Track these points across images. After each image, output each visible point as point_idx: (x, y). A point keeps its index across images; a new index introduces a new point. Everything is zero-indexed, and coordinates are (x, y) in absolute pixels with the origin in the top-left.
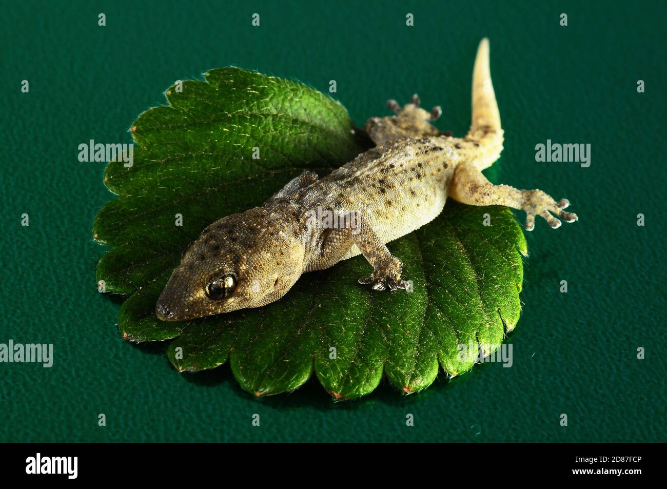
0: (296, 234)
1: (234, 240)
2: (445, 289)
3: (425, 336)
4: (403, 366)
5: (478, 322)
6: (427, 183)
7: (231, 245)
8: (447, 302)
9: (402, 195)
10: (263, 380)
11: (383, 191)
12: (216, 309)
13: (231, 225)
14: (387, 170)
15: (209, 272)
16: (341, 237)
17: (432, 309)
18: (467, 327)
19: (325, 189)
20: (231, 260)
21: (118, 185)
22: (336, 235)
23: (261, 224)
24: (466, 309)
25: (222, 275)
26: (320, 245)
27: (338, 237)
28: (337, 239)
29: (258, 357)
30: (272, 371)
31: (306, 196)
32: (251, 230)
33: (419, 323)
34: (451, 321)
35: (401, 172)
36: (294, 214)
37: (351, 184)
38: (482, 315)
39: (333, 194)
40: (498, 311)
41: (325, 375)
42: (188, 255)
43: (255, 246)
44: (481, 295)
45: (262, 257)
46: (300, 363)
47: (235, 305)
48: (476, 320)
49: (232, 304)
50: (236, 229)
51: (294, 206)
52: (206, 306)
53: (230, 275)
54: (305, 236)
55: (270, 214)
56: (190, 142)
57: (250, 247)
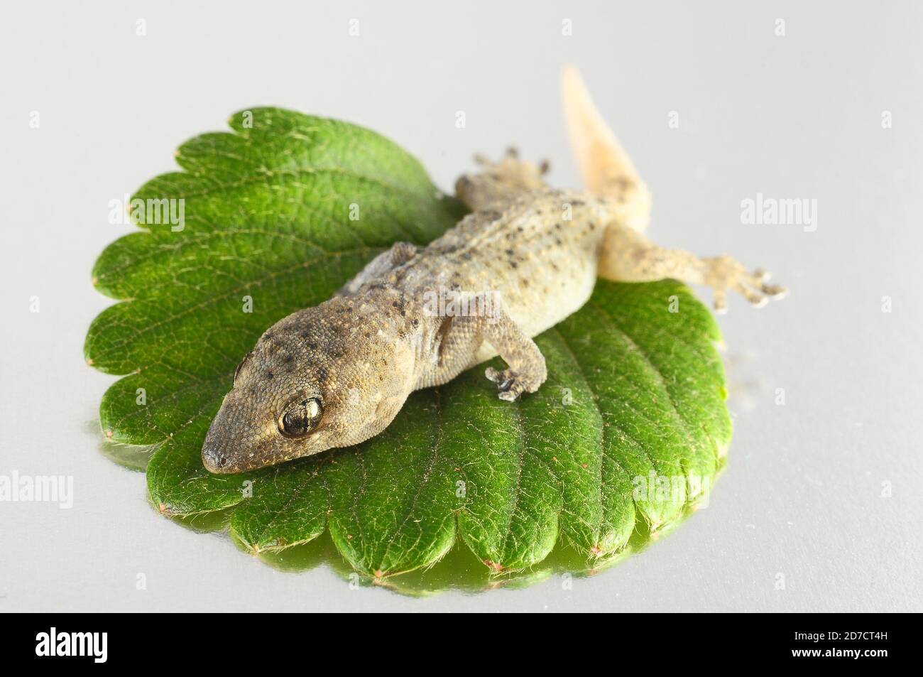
0: (402, 334)
1: (314, 346)
2: (623, 401)
3: (610, 470)
4: (586, 516)
5: (681, 445)
6: (571, 252)
7: (309, 354)
8: (631, 420)
9: (542, 270)
10: (384, 553)
11: (514, 265)
12: (294, 451)
13: (303, 325)
14: (514, 235)
15: (283, 395)
16: (468, 335)
17: (612, 432)
18: (666, 453)
19: (431, 267)
20: (314, 376)
21: (114, 286)
22: (459, 332)
23: (349, 321)
24: (660, 428)
25: (300, 399)
26: (436, 349)
27: (462, 335)
28: (460, 338)
29: (372, 520)
30: (397, 539)
31: (406, 278)
32: (336, 331)
33: (598, 452)
34: (642, 446)
35: (534, 237)
36: (395, 304)
37: (466, 257)
38: (683, 434)
39: (445, 273)
40: (704, 427)
41: (477, 538)
42: (245, 373)
43: (346, 353)
44: (675, 407)
45: (358, 369)
46: (438, 523)
47: (322, 443)
48: (676, 442)
49: (318, 443)
50: (313, 331)
51: (393, 293)
52: (281, 448)
53: (313, 398)
54: (415, 336)
55: (359, 306)
56: (215, 215)
57: (339, 355)
